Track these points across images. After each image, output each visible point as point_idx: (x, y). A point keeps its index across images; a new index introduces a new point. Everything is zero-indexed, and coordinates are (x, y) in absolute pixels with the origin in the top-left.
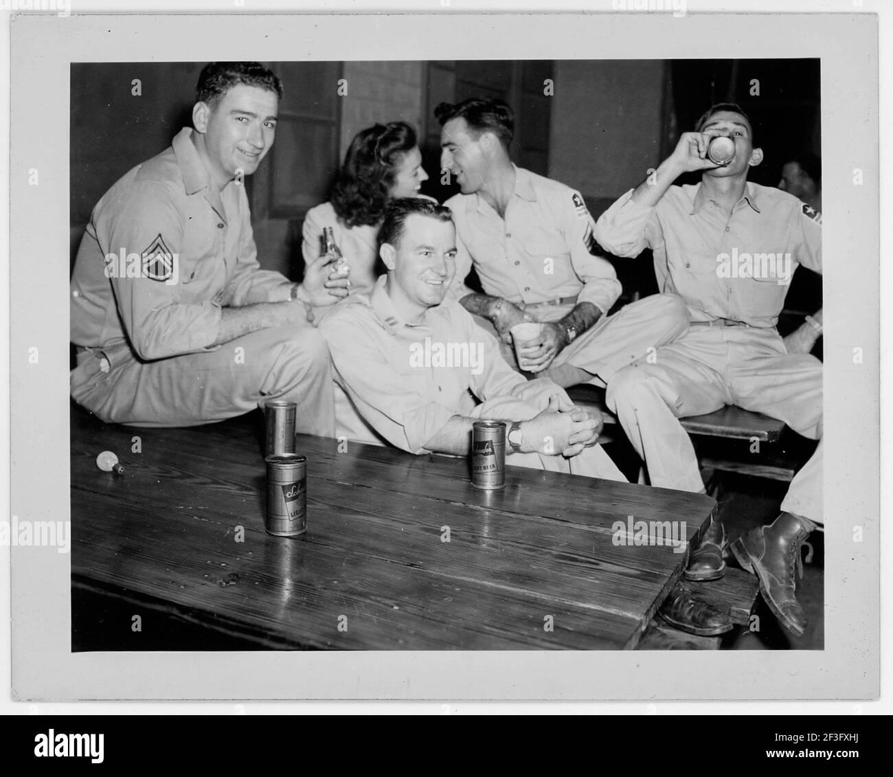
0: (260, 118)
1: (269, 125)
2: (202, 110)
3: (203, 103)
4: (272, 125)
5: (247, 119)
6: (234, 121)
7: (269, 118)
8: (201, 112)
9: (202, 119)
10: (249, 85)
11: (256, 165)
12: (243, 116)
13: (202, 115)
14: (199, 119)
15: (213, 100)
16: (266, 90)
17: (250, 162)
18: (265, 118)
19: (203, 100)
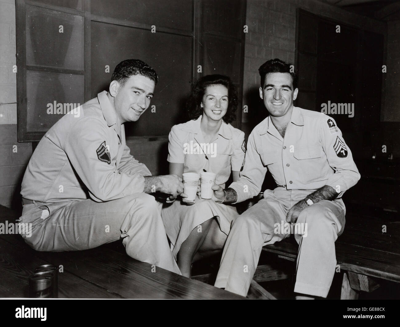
0: (146, 93)
1: (149, 97)
2: (115, 85)
3: (116, 81)
4: (150, 97)
5: (139, 93)
6: (132, 93)
7: (150, 94)
8: (114, 85)
9: (114, 89)
10: (143, 75)
11: (139, 117)
12: (137, 91)
13: (114, 87)
14: (113, 89)
15: (123, 80)
16: (151, 79)
17: (137, 115)
18: (148, 93)
19: (116, 80)
